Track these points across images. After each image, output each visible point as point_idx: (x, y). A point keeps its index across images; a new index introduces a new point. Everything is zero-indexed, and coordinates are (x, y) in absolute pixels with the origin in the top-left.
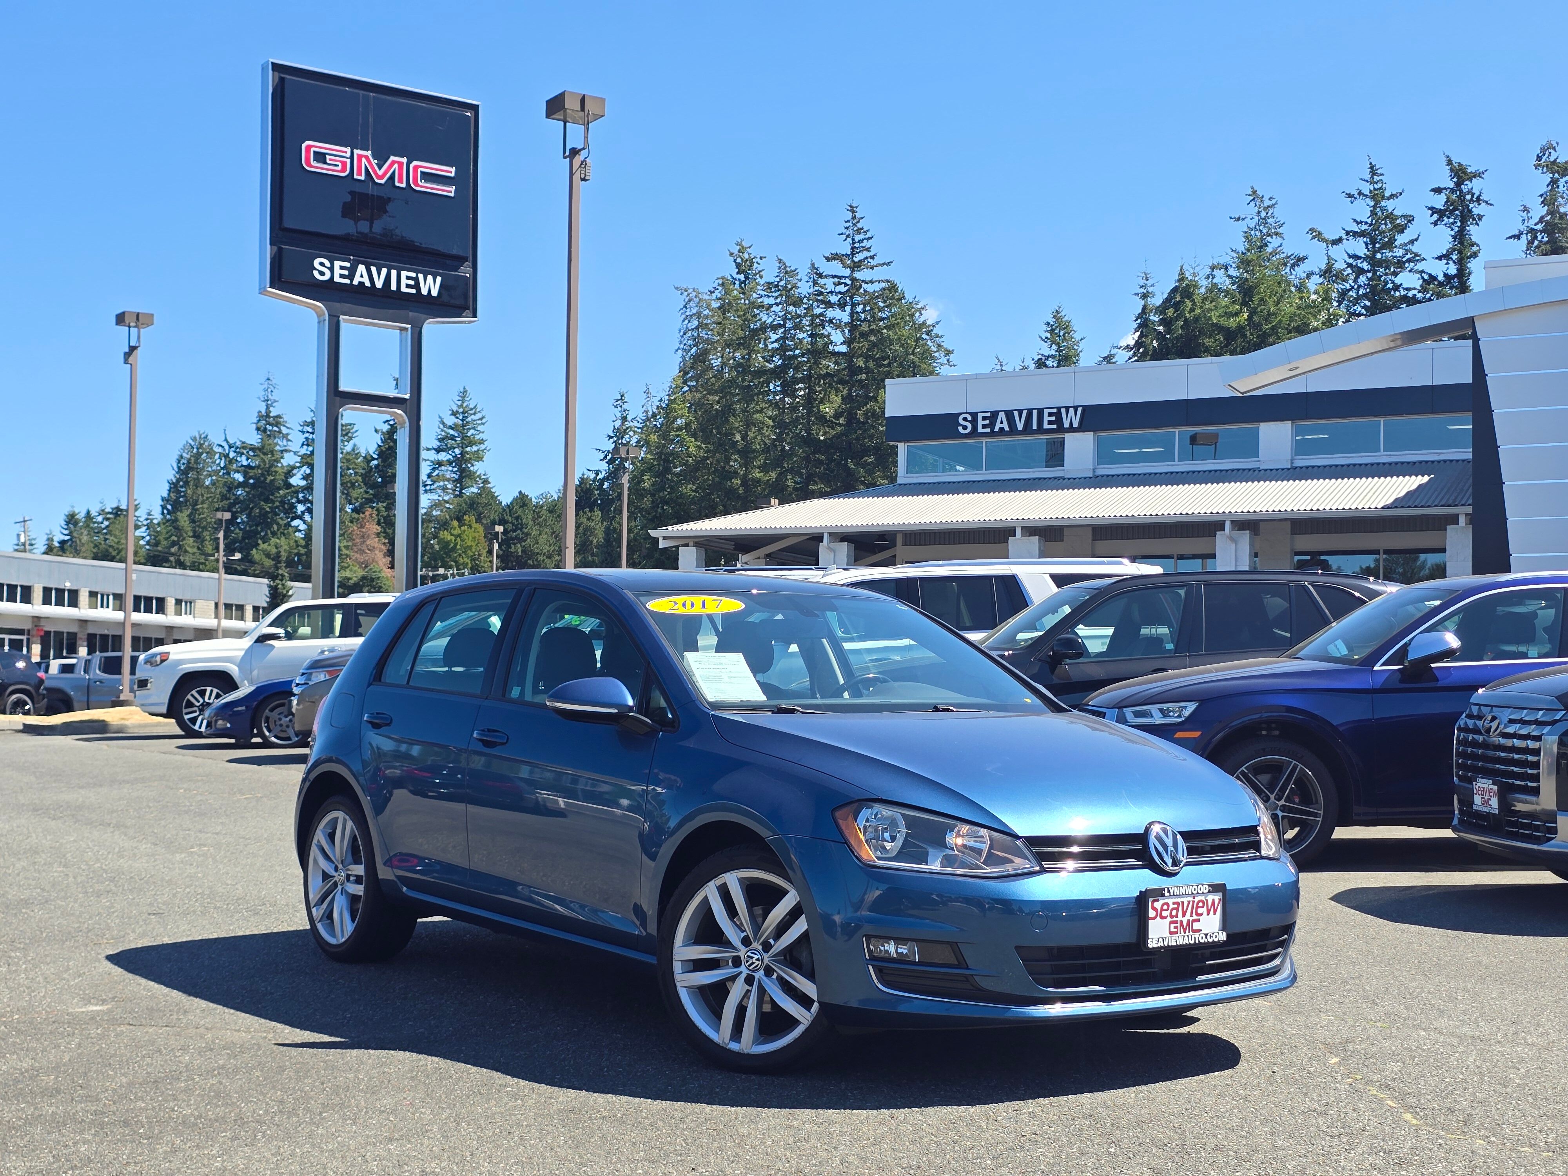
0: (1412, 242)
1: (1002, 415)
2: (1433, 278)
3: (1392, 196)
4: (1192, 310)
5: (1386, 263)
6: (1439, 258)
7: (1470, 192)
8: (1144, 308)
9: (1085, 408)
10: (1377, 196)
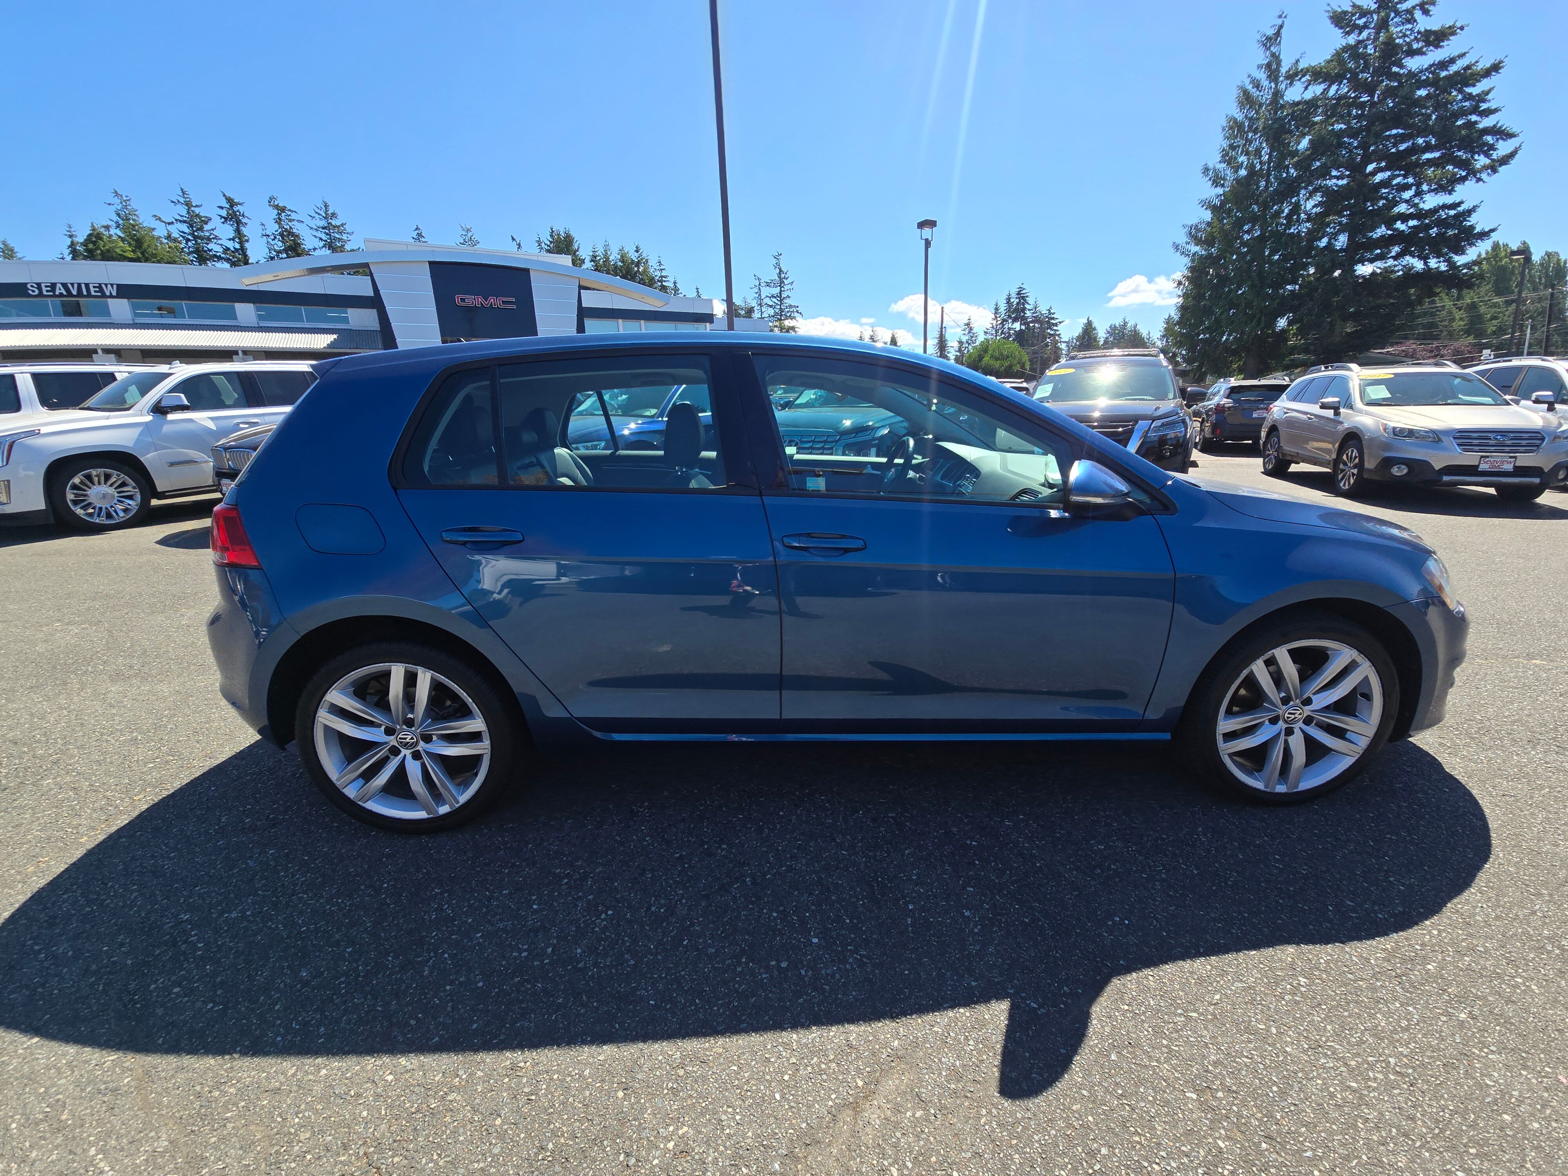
0: (213, 230)
1: (59, 285)
2: (228, 249)
3: (196, 206)
4: (104, 246)
5: (202, 238)
6: (230, 240)
7: (238, 211)
8: (72, 242)
9: (118, 286)
10: (188, 204)
